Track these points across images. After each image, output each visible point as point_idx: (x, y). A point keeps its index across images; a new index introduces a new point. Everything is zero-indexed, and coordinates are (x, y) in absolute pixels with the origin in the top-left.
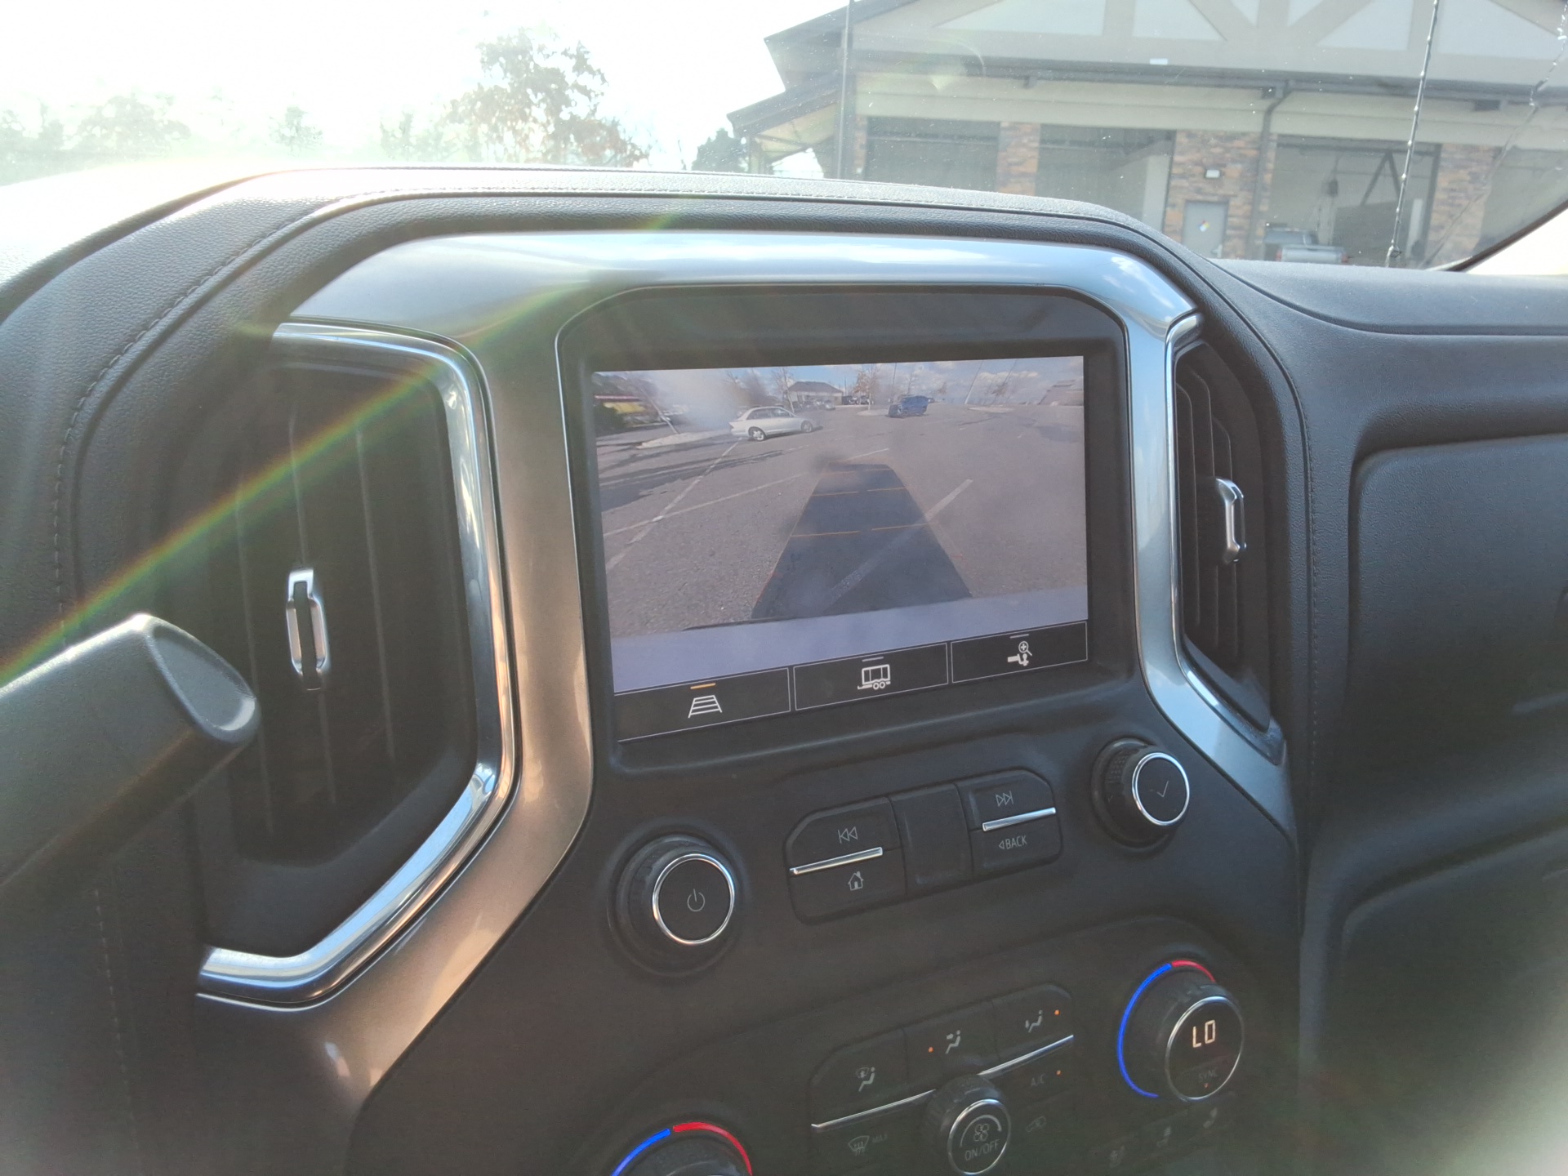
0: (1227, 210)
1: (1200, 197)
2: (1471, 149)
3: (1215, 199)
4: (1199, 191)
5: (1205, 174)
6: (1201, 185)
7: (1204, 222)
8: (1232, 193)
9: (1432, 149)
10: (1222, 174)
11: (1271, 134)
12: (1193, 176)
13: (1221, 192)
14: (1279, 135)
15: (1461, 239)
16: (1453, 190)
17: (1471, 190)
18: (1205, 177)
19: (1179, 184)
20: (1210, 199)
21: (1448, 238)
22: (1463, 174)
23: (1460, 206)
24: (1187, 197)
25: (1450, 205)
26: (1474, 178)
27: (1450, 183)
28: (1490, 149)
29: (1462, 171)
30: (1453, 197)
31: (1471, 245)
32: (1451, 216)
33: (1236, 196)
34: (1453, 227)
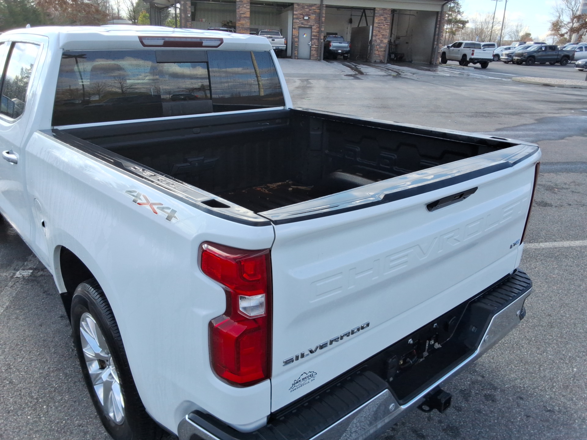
0: (311, 30)
1: (303, 26)
2: (384, 9)
3: (308, 26)
4: (302, 24)
6: (303, 22)
7: (305, 34)
9: (372, 9)
10: (309, 18)
11: (323, 5)
12: (300, 18)
13: (309, 24)
14: (326, 5)
15: (382, 39)
16: (380, 23)
17: (385, 23)
18: (304, 19)
19: (296, 21)
20: (306, 26)
21: (379, 39)
22: (382, 18)
23: (382, 28)
24: (299, 26)
25: (379, 28)
26: (386, 19)
27: (378, 21)
28: (390, 10)
29: (382, 17)
30: (380, 26)
31: (386, 41)
32: (379, 32)
33: (314, 25)
34: (380, 35)
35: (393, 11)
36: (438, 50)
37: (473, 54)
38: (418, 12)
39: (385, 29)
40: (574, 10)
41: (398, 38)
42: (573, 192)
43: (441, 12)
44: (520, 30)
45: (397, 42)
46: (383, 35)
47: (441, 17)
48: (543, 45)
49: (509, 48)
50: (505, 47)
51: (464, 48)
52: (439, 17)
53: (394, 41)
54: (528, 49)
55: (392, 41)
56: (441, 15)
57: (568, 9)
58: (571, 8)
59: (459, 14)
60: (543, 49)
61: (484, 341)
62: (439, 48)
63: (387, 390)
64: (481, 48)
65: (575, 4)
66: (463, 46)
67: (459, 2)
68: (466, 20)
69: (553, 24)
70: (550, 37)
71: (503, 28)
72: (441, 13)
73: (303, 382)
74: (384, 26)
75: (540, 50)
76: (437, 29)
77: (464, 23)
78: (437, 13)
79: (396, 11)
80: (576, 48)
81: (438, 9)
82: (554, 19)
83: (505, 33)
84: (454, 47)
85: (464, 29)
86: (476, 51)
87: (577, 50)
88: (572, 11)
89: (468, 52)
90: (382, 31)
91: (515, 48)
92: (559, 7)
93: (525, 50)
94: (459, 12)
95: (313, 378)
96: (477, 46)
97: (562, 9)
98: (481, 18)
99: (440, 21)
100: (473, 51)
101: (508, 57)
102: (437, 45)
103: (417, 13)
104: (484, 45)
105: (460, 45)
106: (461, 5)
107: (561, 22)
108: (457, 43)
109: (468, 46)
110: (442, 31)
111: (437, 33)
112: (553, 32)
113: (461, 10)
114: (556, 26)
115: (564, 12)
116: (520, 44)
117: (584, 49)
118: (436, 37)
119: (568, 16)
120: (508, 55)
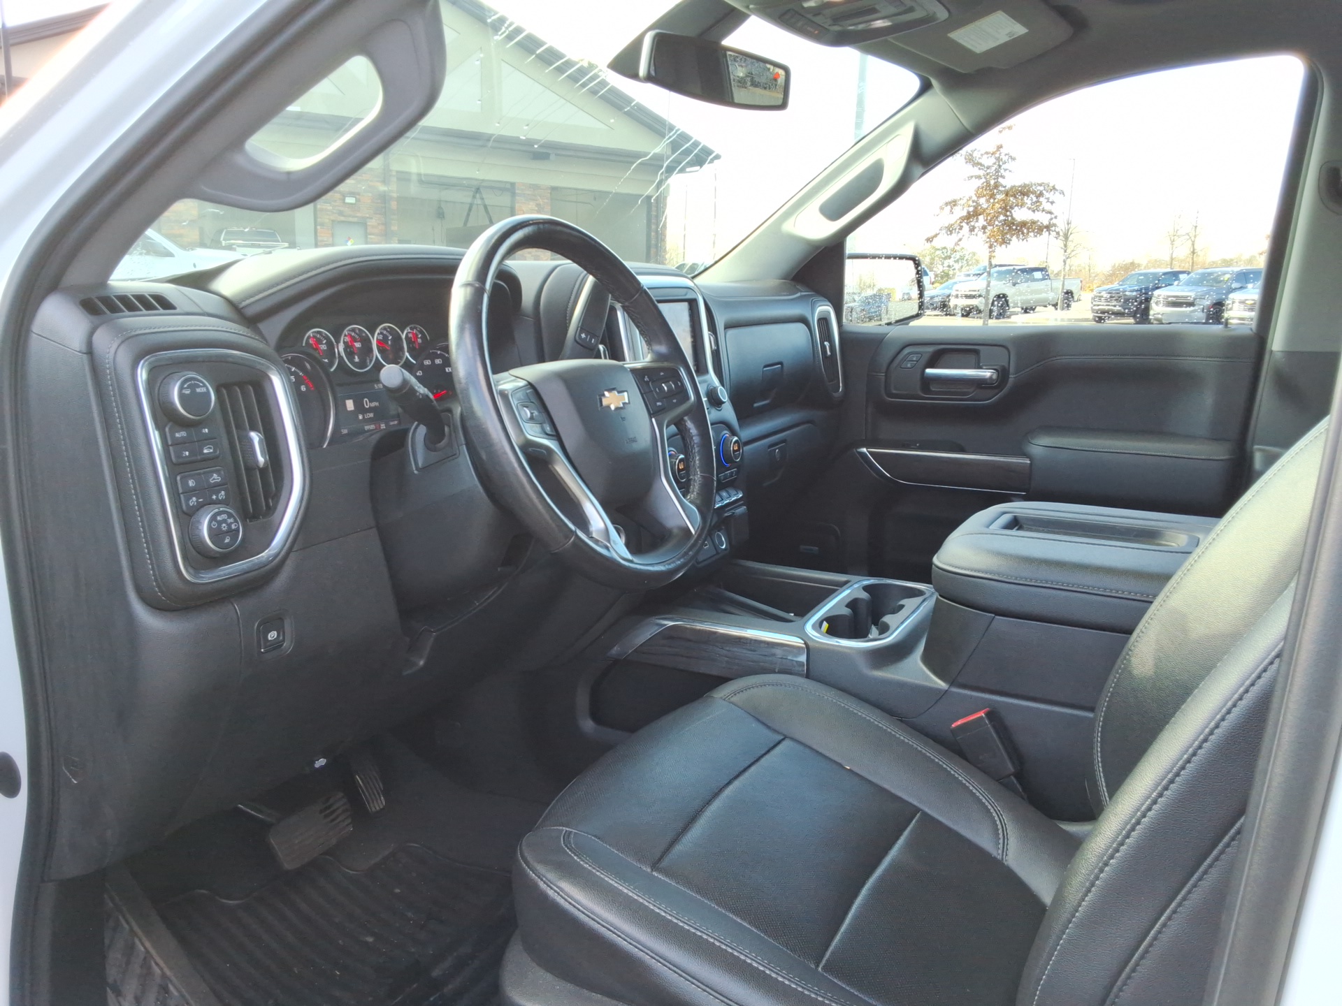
0: (366, 229)
1: (342, 218)
2: (535, 187)
3: (355, 220)
4: (341, 213)
5: (344, 200)
6: (341, 209)
7: (349, 239)
8: (368, 216)
9: (508, 186)
10: (358, 200)
11: (391, 171)
12: (335, 201)
13: (359, 215)
14: (397, 172)
18: (344, 202)
19: (324, 207)
20: (351, 219)
22: (532, 205)
24: (332, 218)
28: (548, 188)
29: (531, 203)
33: (372, 218)
35: (554, 189)
43: (657, 196)
47: (657, 207)
52: (654, 209)
76: (653, 234)
78: (649, 197)
99: (656, 216)
111: (653, 242)
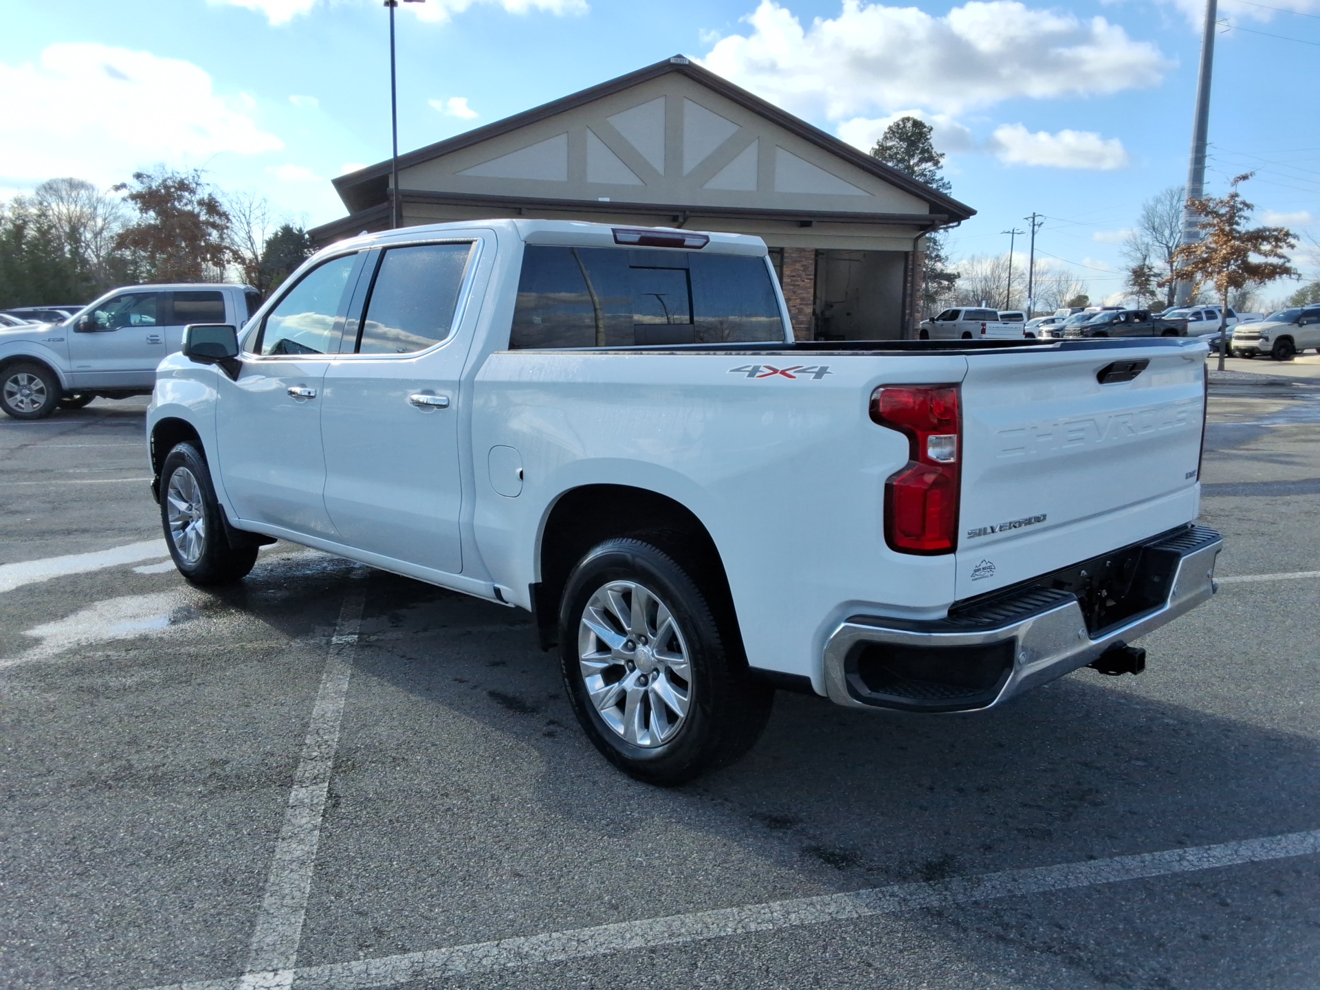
2: (801, 250)
9: (778, 251)
15: (802, 306)
16: (794, 276)
17: (804, 276)
21: (794, 306)
22: (798, 266)
23: (798, 285)
25: (792, 285)
26: (805, 268)
27: (791, 272)
28: (812, 250)
30: (794, 281)
31: (809, 310)
32: (794, 292)
34: (796, 299)
35: (818, 253)
36: (913, 327)
37: (983, 331)
38: (866, 254)
39: (805, 288)
40: (1170, 245)
41: (829, 305)
42: (1239, 519)
43: (914, 251)
44: (1065, 290)
45: (828, 314)
46: (802, 299)
47: (913, 261)
48: (1120, 311)
49: (1053, 321)
50: (1043, 318)
51: (964, 319)
52: (910, 262)
53: (822, 313)
54: (1092, 320)
55: (818, 311)
56: (914, 257)
57: (1158, 244)
58: (1164, 242)
59: (940, 261)
60: (1122, 319)
61: (1174, 593)
62: (916, 321)
63: (1076, 602)
64: (998, 320)
65: (1171, 234)
66: (961, 316)
67: (937, 239)
68: (955, 272)
69: (1135, 272)
70: (1130, 297)
71: (1033, 285)
72: (913, 255)
73: (983, 573)
74: (803, 281)
75: (1115, 321)
76: (909, 285)
77: (951, 278)
78: (906, 253)
79: (823, 254)
80: (1187, 314)
81: (907, 247)
82: (1134, 265)
83: (1037, 294)
84: (944, 320)
85: (953, 289)
86: (990, 325)
87: (1190, 319)
88: (1168, 248)
89: (974, 327)
90: (799, 292)
91: (1063, 319)
92: (1139, 241)
93: (1086, 322)
94: (938, 258)
95: (991, 573)
96: (992, 316)
97: (1147, 244)
98: (985, 269)
99: (913, 269)
100: (984, 325)
101: (1052, 336)
102: (911, 314)
103: (864, 256)
104: (1002, 316)
105: (954, 315)
106: (941, 243)
107: (1150, 269)
108: (948, 311)
109: (972, 316)
110: (917, 287)
111: (909, 292)
112: (1136, 288)
113: (942, 253)
114: (1141, 277)
115: (1151, 249)
116: (1073, 313)
117: (1204, 316)
118: (908, 300)
119: (1160, 257)
120: (1052, 333)
